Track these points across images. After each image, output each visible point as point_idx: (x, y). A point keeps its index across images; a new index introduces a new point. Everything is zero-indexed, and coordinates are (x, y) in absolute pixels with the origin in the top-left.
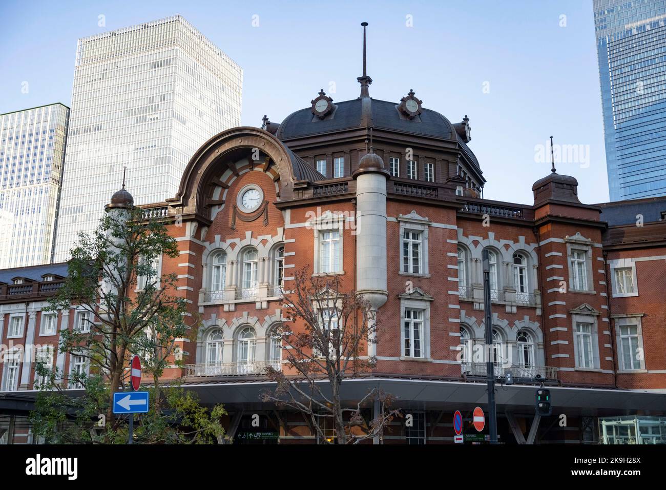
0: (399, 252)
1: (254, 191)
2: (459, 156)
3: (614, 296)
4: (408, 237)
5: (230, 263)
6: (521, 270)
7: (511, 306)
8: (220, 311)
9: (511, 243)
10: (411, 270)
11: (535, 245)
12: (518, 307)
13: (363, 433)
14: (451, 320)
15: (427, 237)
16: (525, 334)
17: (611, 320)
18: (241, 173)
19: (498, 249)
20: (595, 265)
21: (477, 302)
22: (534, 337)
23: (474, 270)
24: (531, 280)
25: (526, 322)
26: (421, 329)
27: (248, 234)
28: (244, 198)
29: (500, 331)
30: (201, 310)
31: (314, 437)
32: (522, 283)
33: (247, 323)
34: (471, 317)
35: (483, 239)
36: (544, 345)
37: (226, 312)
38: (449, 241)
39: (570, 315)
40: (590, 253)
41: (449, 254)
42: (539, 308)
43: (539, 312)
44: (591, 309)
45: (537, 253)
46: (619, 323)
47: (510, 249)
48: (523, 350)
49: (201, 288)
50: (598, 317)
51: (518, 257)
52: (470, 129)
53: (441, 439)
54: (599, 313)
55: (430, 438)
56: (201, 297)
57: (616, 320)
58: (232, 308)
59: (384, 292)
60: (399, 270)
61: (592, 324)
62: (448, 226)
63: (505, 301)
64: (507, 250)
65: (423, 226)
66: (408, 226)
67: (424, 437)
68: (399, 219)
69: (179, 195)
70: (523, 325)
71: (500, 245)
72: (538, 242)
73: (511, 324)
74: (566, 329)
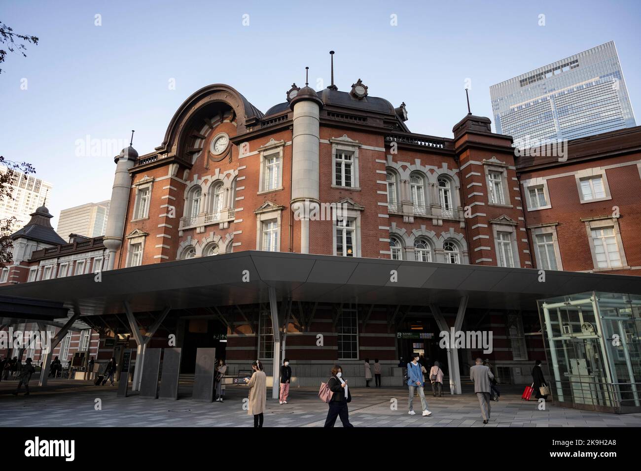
0: (331, 169)
1: (223, 138)
2: (397, 125)
3: (529, 210)
4: (341, 158)
5: (203, 195)
6: (446, 192)
7: (438, 219)
8: (195, 233)
9: (435, 168)
10: (343, 184)
11: (455, 171)
12: (444, 221)
13: (296, 330)
14: (380, 227)
15: (358, 156)
16: (451, 244)
17: (528, 230)
18: (214, 126)
19: (423, 173)
20: (511, 184)
21: (406, 216)
22: (459, 246)
23: (403, 189)
24: (454, 199)
25: (451, 233)
26: (353, 236)
27: (217, 170)
28: (217, 145)
29: (428, 241)
30: (181, 234)
31: (254, 335)
32: (446, 202)
33: (213, 241)
34: (401, 228)
35: (411, 165)
36: (468, 253)
37: (198, 234)
38: (377, 161)
39: (490, 224)
40: (505, 174)
41: (378, 171)
42: (463, 222)
43: (462, 225)
44: (509, 220)
45: (459, 177)
46: (535, 233)
47: (435, 173)
48: (450, 258)
49: (182, 216)
50: (516, 226)
51: (443, 180)
52: (406, 113)
53: (373, 335)
54: (517, 223)
55: (362, 335)
56: (181, 223)
57: (533, 230)
58: (203, 230)
59: (315, 200)
60: (331, 183)
61: (511, 233)
62: (377, 149)
63: (432, 215)
64: (432, 174)
65: (354, 148)
66: (340, 147)
67: (356, 333)
68: (331, 141)
69: (164, 143)
70: (449, 236)
71: (426, 169)
72: (459, 167)
73: (438, 235)
74: (487, 237)
